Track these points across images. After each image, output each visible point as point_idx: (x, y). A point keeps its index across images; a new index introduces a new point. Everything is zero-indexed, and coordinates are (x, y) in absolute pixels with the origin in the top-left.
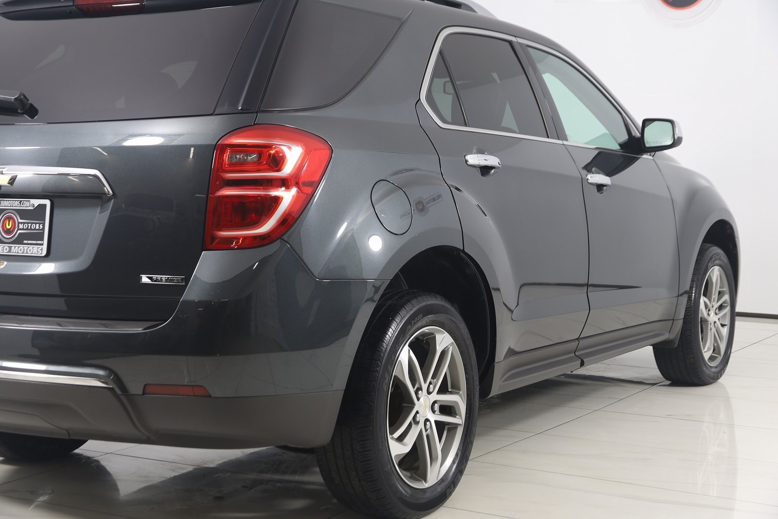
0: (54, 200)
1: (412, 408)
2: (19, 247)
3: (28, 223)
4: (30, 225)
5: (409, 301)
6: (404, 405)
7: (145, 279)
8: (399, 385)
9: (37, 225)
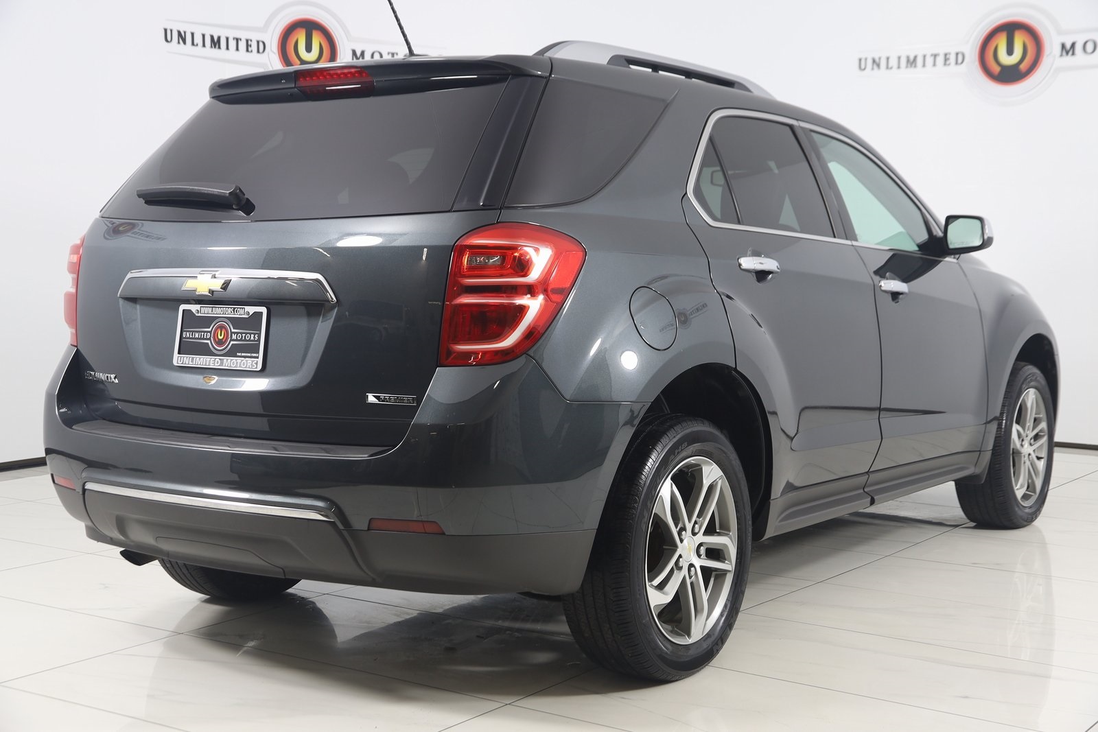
0: (271, 307)
1: (675, 551)
2: (232, 360)
3: (241, 333)
4: (244, 335)
5: (671, 427)
6: (664, 547)
7: (371, 398)
8: (659, 524)
9: (252, 335)
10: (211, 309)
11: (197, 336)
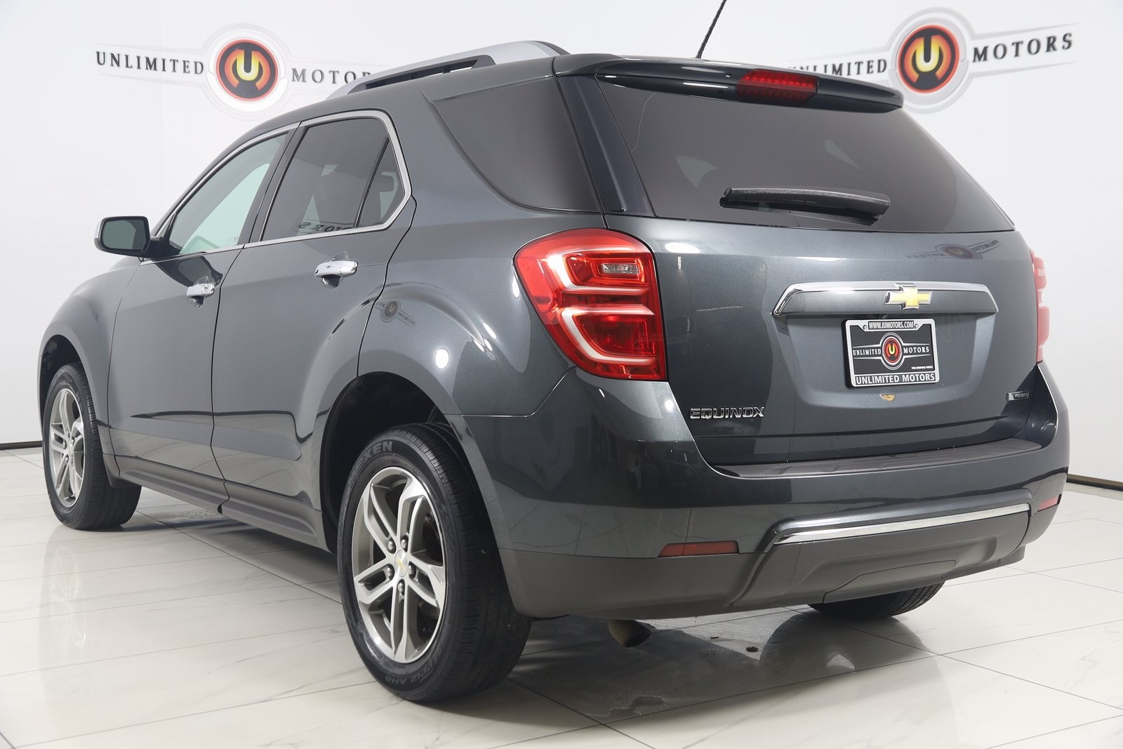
2: (909, 375)
3: (912, 347)
4: (915, 348)
7: (1011, 397)
9: (923, 348)
10: (879, 324)
11: (867, 353)
